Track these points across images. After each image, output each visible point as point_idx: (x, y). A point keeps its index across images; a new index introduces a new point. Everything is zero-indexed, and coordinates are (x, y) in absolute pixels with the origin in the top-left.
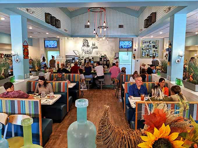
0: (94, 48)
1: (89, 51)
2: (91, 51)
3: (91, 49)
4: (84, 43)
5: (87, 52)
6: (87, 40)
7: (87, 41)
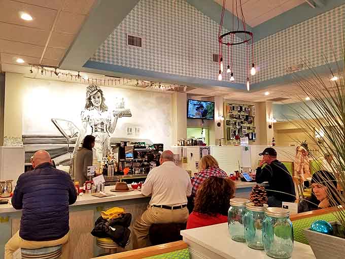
0: (121, 115)
1: (105, 123)
2: (112, 122)
3: (113, 119)
4: (90, 99)
5: (99, 126)
6: (100, 91)
7: (99, 94)
